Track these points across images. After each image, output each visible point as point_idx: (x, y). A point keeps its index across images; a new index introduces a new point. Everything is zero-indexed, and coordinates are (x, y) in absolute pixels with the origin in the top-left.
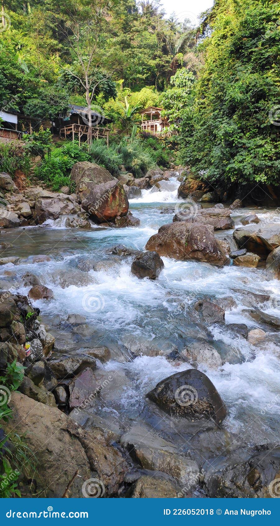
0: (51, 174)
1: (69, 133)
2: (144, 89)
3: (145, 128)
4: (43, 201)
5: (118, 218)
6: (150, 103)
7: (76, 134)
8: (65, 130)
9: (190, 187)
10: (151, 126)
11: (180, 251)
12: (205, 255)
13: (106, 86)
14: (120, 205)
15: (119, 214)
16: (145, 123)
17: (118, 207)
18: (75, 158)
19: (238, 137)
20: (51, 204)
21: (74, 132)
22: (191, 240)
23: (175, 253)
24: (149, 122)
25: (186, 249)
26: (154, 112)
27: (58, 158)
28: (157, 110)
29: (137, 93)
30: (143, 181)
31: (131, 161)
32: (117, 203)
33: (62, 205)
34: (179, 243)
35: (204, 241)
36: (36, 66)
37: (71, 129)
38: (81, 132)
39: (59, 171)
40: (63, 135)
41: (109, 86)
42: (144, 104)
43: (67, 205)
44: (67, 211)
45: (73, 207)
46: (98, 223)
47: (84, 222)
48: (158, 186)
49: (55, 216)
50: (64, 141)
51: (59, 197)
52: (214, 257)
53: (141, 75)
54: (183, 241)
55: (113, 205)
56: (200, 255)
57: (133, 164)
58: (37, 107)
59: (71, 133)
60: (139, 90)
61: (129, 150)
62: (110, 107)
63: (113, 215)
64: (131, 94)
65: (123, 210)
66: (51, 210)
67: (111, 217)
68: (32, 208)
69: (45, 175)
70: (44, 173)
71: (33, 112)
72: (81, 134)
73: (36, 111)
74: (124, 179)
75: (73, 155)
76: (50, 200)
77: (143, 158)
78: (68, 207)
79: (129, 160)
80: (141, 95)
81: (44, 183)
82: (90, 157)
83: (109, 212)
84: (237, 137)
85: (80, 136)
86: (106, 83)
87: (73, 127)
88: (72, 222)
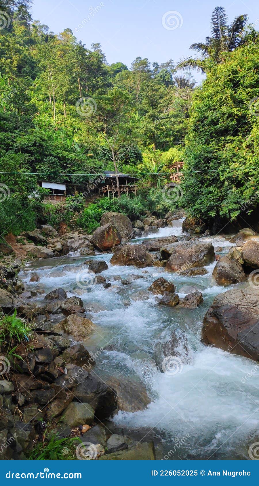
0: (87, 222)
1: (105, 192)
2: (171, 149)
3: (173, 179)
4: (69, 240)
5: (113, 248)
6: (176, 160)
7: (110, 192)
8: (103, 190)
9: (190, 223)
10: (178, 177)
11: (124, 261)
12: (135, 262)
13: (133, 154)
14: (114, 239)
15: (114, 245)
16: (173, 175)
17: (112, 240)
18: (106, 209)
19: (198, 187)
20: (73, 242)
21: (108, 190)
22: (128, 254)
23: (121, 262)
24: (176, 174)
25: (126, 259)
26: (179, 166)
27: (94, 211)
28: (182, 164)
29: (167, 152)
30: (160, 221)
31: (155, 207)
32: (111, 238)
33: (80, 242)
34: (123, 256)
35: (135, 254)
36: (86, 144)
37: (107, 189)
38: (114, 190)
39: (93, 220)
40: (102, 193)
41: (135, 154)
42: (172, 161)
43: (84, 242)
44: (83, 246)
45: (88, 243)
46: (101, 251)
47: (90, 252)
48: (171, 224)
49: (75, 249)
50: (102, 197)
51: (79, 237)
52: (140, 263)
53: (169, 139)
54: (125, 255)
55: (109, 239)
56: (132, 262)
57: (157, 209)
58: (80, 177)
59: (107, 191)
60: (168, 150)
61: (153, 199)
62: (142, 167)
63: (110, 246)
64: (162, 153)
65: (117, 242)
66: (73, 246)
67: (109, 247)
68: (63, 245)
69: (83, 224)
70: (83, 223)
71: (78, 180)
72: (114, 192)
73: (80, 179)
74: (147, 221)
75: (105, 208)
76: (73, 240)
77: (164, 203)
78: (85, 243)
79: (153, 206)
80: (168, 154)
81: (82, 229)
82: (119, 207)
83: (107, 244)
84: (196, 188)
85: (113, 193)
86: (133, 152)
87: (108, 187)
88: (83, 252)
